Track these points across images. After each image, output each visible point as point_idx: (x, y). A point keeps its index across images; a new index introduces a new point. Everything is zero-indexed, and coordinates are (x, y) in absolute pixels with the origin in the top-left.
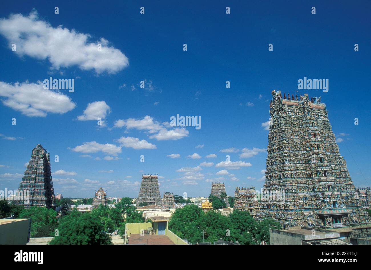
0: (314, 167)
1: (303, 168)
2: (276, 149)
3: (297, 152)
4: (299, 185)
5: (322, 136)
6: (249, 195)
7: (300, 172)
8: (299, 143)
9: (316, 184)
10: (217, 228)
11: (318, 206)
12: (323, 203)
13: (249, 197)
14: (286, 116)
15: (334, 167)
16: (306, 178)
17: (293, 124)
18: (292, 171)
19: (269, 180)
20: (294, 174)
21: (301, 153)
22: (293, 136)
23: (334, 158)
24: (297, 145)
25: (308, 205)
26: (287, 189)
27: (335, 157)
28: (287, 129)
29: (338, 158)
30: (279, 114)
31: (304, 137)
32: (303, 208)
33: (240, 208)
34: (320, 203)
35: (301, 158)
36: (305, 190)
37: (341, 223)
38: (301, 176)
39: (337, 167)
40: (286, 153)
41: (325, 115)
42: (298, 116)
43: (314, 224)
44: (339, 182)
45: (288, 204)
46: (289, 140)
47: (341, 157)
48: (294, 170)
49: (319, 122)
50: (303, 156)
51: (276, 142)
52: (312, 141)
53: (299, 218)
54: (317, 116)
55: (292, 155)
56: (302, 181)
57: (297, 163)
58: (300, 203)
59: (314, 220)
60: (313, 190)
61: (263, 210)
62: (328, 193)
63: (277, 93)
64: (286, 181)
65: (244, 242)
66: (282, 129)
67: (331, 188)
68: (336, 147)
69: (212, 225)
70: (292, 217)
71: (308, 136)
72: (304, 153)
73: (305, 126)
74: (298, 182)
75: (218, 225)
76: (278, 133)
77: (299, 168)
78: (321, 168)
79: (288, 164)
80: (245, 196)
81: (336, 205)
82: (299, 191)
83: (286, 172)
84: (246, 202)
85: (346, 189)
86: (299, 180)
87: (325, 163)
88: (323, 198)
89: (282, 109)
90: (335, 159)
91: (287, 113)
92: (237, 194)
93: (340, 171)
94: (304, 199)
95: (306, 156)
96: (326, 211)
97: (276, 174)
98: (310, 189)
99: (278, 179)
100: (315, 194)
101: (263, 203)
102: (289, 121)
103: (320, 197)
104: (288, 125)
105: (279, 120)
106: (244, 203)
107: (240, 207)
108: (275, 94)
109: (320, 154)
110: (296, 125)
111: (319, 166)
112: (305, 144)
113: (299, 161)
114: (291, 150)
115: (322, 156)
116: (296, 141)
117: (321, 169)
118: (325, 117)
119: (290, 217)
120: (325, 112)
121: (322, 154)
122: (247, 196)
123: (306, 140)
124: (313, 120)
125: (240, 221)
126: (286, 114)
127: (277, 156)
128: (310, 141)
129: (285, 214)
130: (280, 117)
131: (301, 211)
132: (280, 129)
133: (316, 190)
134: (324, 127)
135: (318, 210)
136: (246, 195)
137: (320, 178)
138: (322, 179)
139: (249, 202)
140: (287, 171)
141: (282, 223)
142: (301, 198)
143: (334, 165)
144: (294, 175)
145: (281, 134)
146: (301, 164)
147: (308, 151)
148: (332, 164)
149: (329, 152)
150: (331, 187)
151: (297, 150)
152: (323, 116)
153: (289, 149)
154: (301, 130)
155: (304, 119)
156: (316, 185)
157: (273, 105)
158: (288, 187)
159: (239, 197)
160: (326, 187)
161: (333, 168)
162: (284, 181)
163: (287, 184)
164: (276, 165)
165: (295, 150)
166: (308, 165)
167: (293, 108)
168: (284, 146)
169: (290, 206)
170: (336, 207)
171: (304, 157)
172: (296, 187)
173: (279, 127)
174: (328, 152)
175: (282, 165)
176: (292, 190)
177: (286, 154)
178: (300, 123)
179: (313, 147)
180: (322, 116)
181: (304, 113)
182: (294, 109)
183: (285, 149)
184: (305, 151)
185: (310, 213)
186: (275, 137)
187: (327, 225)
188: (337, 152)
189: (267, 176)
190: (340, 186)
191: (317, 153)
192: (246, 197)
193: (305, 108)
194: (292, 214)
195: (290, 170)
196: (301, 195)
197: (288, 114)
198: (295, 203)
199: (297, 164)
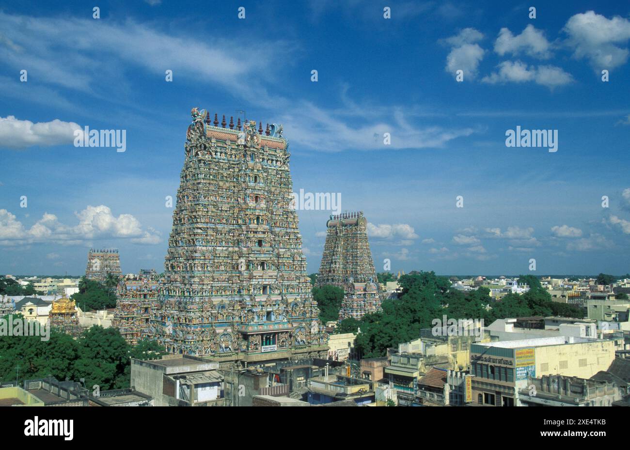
0: (246, 254)
1: (226, 256)
2: (186, 219)
3: (219, 227)
4: (216, 284)
5: (271, 198)
6: (146, 291)
7: (221, 261)
8: (226, 211)
9: (244, 282)
10: (53, 358)
11: (242, 319)
12: (250, 314)
13: (145, 296)
14: (210, 159)
15: (282, 254)
16: (231, 271)
17: (222, 175)
18: (207, 259)
19: (169, 271)
20: (209, 265)
21: (227, 228)
22: (217, 198)
23: (286, 237)
24: (223, 214)
25: (225, 317)
26: (192, 291)
27: (289, 236)
28: (209, 184)
29: (293, 237)
30: (198, 155)
31: (238, 200)
32: (217, 322)
33: (126, 315)
34: (245, 314)
35: (225, 238)
36: (225, 291)
37: (276, 346)
38: (222, 268)
39: (288, 254)
40: (200, 228)
41: (284, 160)
42: (233, 161)
43: (230, 347)
44: (287, 278)
45: (190, 316)
46: (208, 205)
47: (299, 236)
48: (211, 258)
49: (270, 173)
50: (230, 234)
51: (187, 206)
52: (250, 209)
53: (206, 338)
54: (270, 162)
55: (210, 232)
56: (221, 277)
57: (219, 246)
58: (212, 314)
59: (231, 341)
60: (239, 292)
61: (154, 323)
62: (261, 298)
63: (202, 114)
64: (194, 277)
65: (100, 379)
66: (199, 183)
67: (268, 289)
68: (294, 219)
69: (45, 353)
70: (195, 337)
71: (244, 199)
72: (234, 228)
73: (242, 180)
74: (214, 279)
75: (56, 354)
76: (192, 190)
77: (219, 254)
78: (257, 256)
79: (200, 248)
80: (139, 293)
81: (271, 317)
82: (213, 294)
83: (194, 262)
84: (140, 304)
85: (299, 289)
86: (216, 275)
87: (265, 246)
88: (252, 306)
89: (205, 147)
90: (289, 239)
91: (213, 154)
92: (122, 289)
93: (294, 261)
94: (219, 308)
95: (237, 233)
96: (253, 326)
97: (181, 262)
98: (234, 291)
99: (183, 271)
100: (241, 299)
101: (155, 312)
102: (214, 169)
103: (247, 304)
104: (211, 177)
105: (196, 166)
106: (135, 306)
107: (126, 313)
108: (198, 115)
109: (259, 232)
110: (226, 177)
111: (253, 252)
112: (238, 212)
113: (222, 242)
114: (211, 223)
115: (262, 236)
116: (221, 208)
117: (256, 258)
118: (284, 163)
119: (191, 338)
120: (285, 155)
121: (264, 233)
122: (142, 293)
123: (240, 206)
124: (258, 170)
125: (101, 344)
126: (210, 156)
127: (185, 231)
128: (246, 209)
129: (184, 332)
130: (200, 161)
131: (212, 326)
132: (196, 182)
133: (244, 292)
134: (279, 182)
135: (241, 324)
136: (140, 291)
137: (252, 273)
138: (254, 274)
139: (144, 304)
140: (197, 259)
141: (178, 346)
142: (214, 305)
143: (284, 250)
144: (209, 267)
145: (196, 193)
146: (225, 248)
147: (240, 226)
148: (281, 248)
149: (280, 227)
150: (268, 287)
151: (221, 224)
152: (281, 162)
153: (207, 221)
154: (234, 187)
155: (242, 167)
156: (244, 284)
157: (192, 134)
158: (195, 287)
159: (126, 295)
160: (259, 288)
161: (280, 255)
162: (190, 277)
163: (194, 282)
164: (182, 246)
165: (218, 223)
166: (237, 249)
167: (226, 145)
168: (198, 215)
169: (192, 318)
170: (270, 320)
171: (232, 235)
172: (209, 287)
173: (196, 180)
174: (278, 227)
175: (191, 248)
176: (201, 292)
177: (199, 231)
178: (236, 173)
179: (250, 219)
180: (279, 163)
181: (245, 156)
182: (227, 147)
183: (199, 220)
184: (236, 225)
185: (226, 330)
186: (187, 196)
187: (251, 348)
188: (294, 227)
189: (167, 265)
190: (288, 286)
191: (254, 230)
192: (140, 295)
193: (247, 147)
194: (196, 331)
195: (203, 258)
196: (216, 300)
197: (214, 156)
198: (203, 314)
199: (218, 248)
